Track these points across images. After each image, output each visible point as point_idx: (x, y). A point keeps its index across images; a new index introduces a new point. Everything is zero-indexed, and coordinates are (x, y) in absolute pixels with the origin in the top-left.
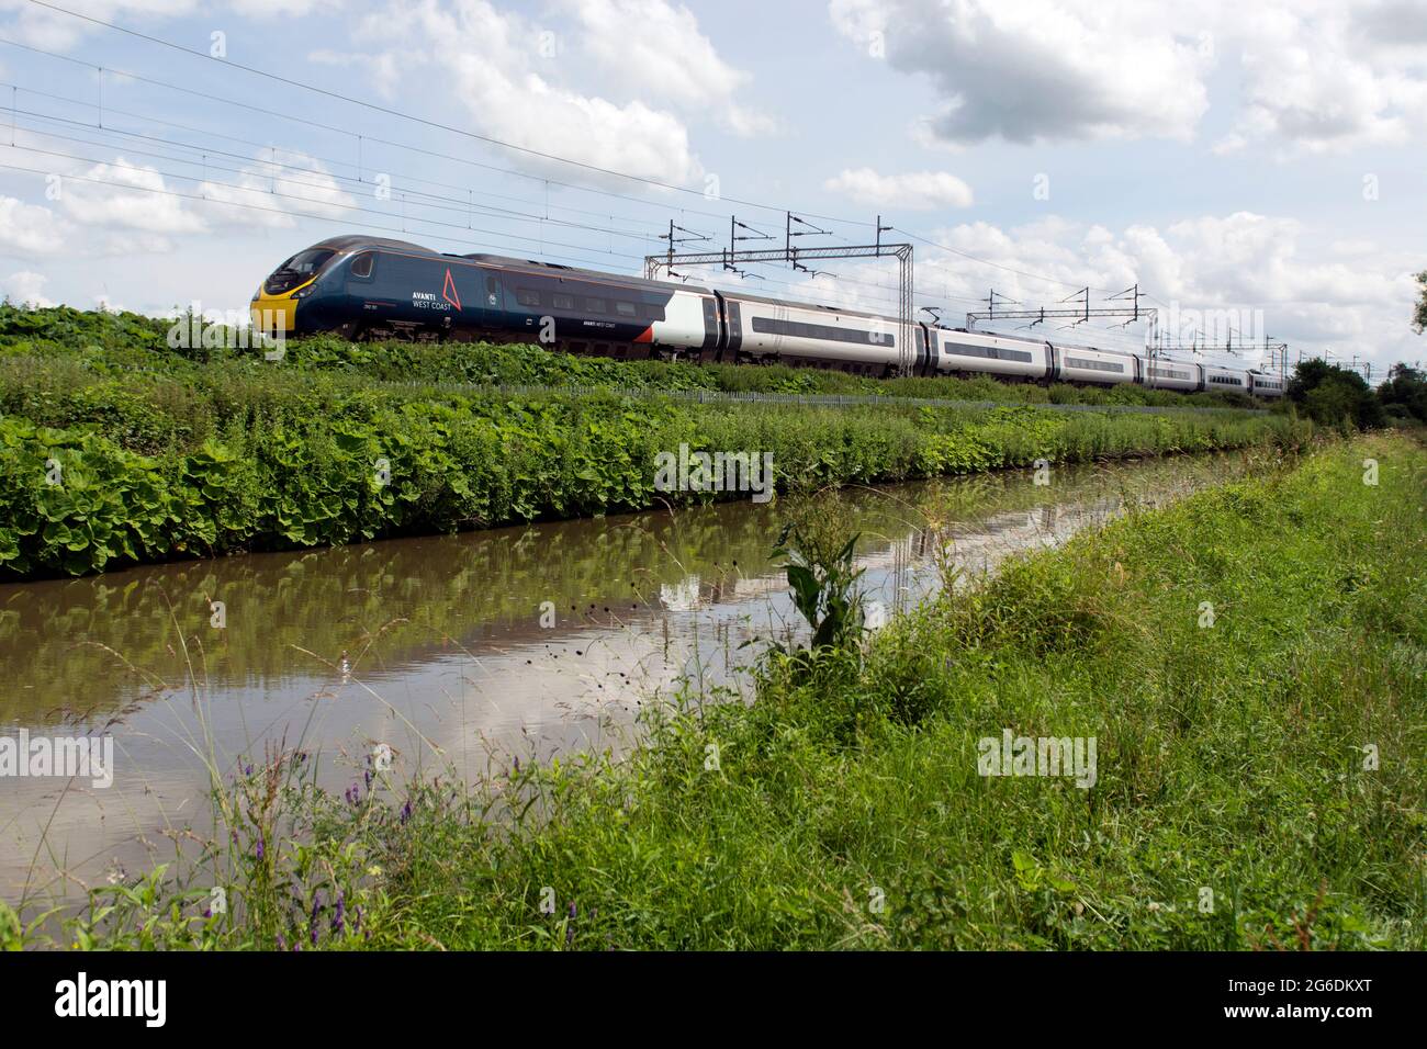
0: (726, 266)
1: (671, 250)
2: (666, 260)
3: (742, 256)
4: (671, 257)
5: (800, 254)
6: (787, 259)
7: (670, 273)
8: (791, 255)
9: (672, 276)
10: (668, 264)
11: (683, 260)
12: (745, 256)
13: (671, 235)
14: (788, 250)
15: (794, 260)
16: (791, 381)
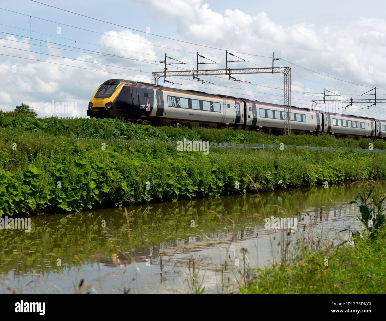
0: (194, 78)
1: (166, 69)
2: (163, 74)
3: (202, 72)
4: (165, 72)
5: (232, 72)
6: (226, 74)
7: (165, 81)
8: (228, 72)
9: (166, 82)
10: (164, 76)
11: (171, 74)
12: (204, 72)
13: (165, 61)
14: (226, 70)
15: (229, 74)
16: (234, 137)
